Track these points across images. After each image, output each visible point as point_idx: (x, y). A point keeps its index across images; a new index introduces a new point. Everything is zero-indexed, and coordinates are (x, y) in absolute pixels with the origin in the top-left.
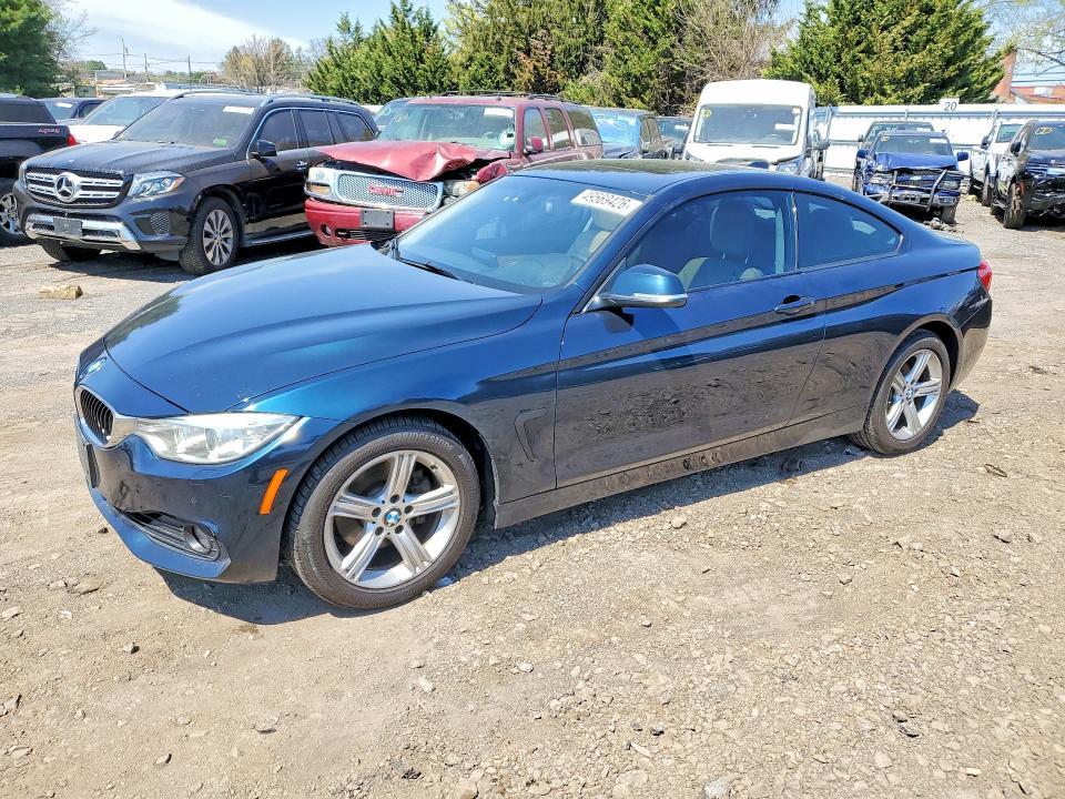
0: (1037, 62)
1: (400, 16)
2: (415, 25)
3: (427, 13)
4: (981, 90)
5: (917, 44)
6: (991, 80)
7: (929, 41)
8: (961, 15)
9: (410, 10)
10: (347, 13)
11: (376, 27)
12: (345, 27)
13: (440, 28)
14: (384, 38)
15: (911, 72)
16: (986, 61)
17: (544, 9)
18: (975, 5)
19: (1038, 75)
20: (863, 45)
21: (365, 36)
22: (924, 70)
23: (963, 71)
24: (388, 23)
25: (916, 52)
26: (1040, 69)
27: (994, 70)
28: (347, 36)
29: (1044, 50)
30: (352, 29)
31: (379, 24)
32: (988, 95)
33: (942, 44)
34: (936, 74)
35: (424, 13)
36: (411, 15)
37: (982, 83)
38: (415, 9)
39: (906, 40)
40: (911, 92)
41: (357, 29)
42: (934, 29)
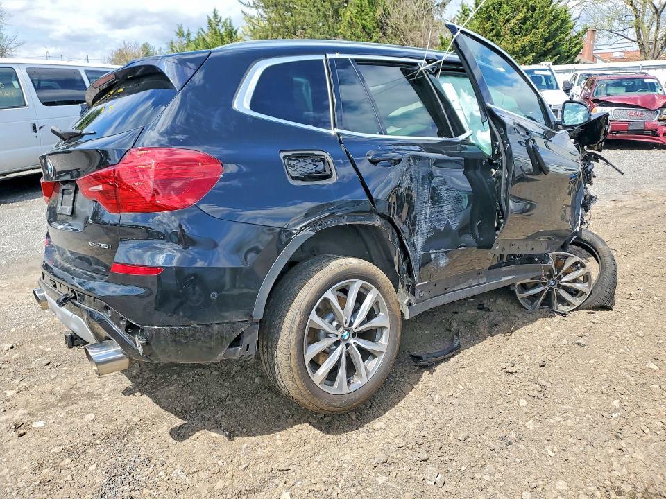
0: (609, 37)
1: (214, 25)
2: (223, 31)
3: (230, 23)
4: (569, 57)
5: (527, 30)
6: (575, 50)
7: (534, 28)
8: (552, 11)
9: (220, 21)
10: (182, 25)
11: (199, 32)
12: (180, 33)
13: (238, 31)
14: (204, 40)
15: (524, 47)
16: (571, 39)
17: (302, 17)
18: (561, 5)
19: (611, 45)
20: (494, 32)
21: (192, 39)
22: (532, 45)
23: (556, 45)
24: (206, 30)
25: (526, 35)
26: (612, 41)
27: (577, 43)
28: (182, 39)
29: (613, 29)
30: (185, 35)
31: (201, 31)
32: (574, 59)
33: (542, 30)
34: (539, 47)
35: (228, 22)
36: (221, 25)
37: (568, 52)
38: (223, 20)
39: (520, 28)
40: (525, 59)
41: (189, 34)
42: (536, 21)
